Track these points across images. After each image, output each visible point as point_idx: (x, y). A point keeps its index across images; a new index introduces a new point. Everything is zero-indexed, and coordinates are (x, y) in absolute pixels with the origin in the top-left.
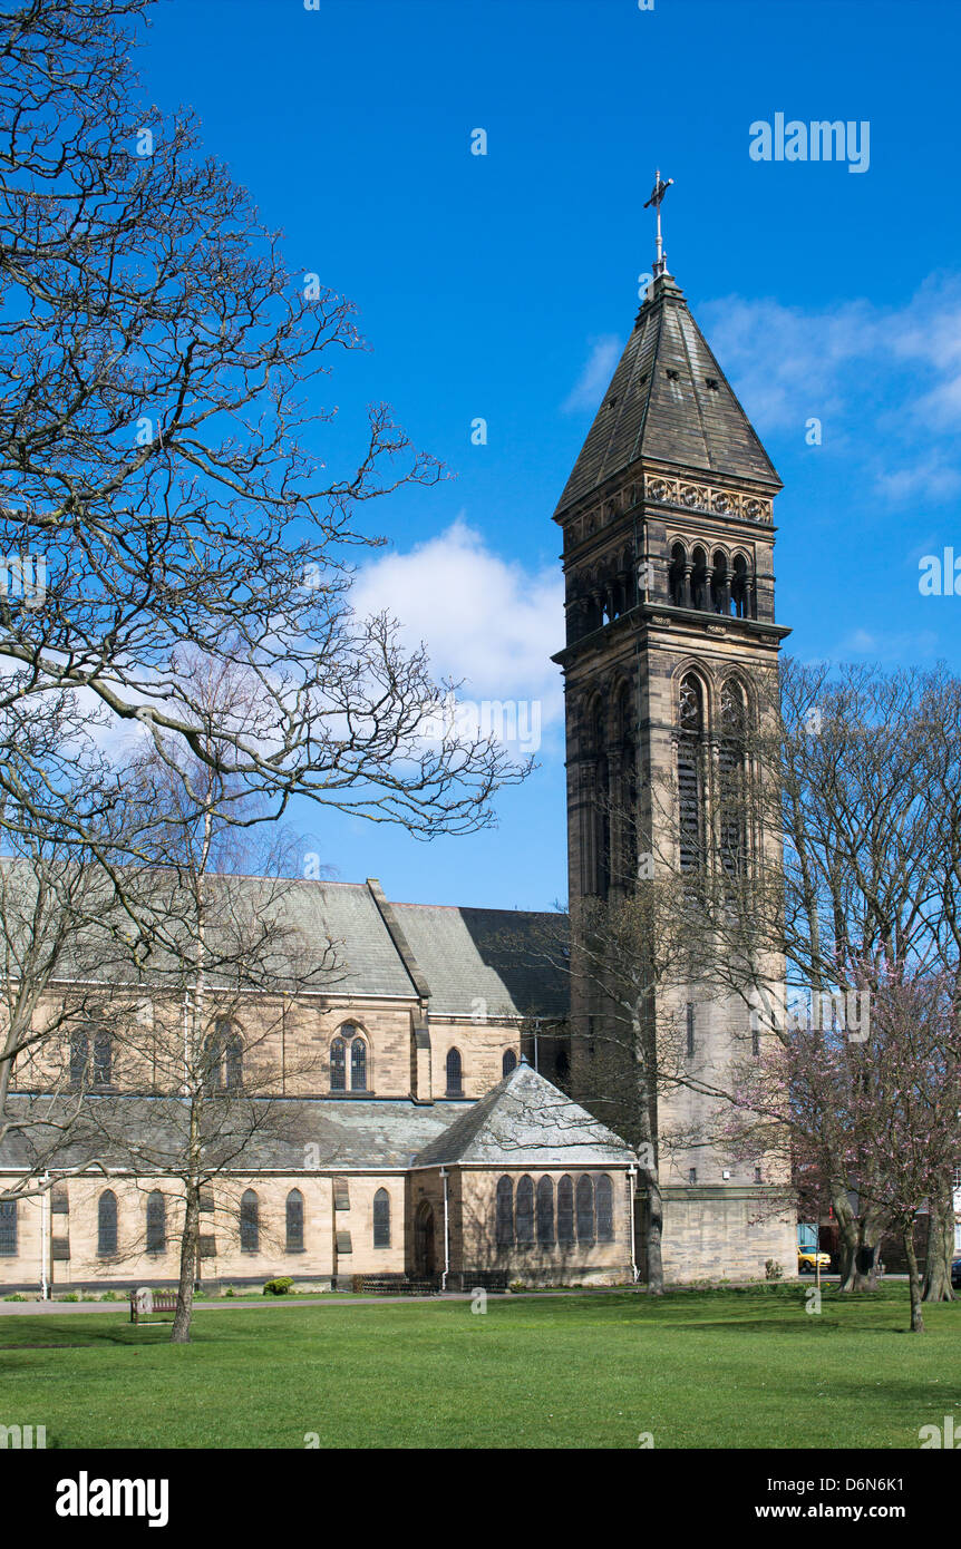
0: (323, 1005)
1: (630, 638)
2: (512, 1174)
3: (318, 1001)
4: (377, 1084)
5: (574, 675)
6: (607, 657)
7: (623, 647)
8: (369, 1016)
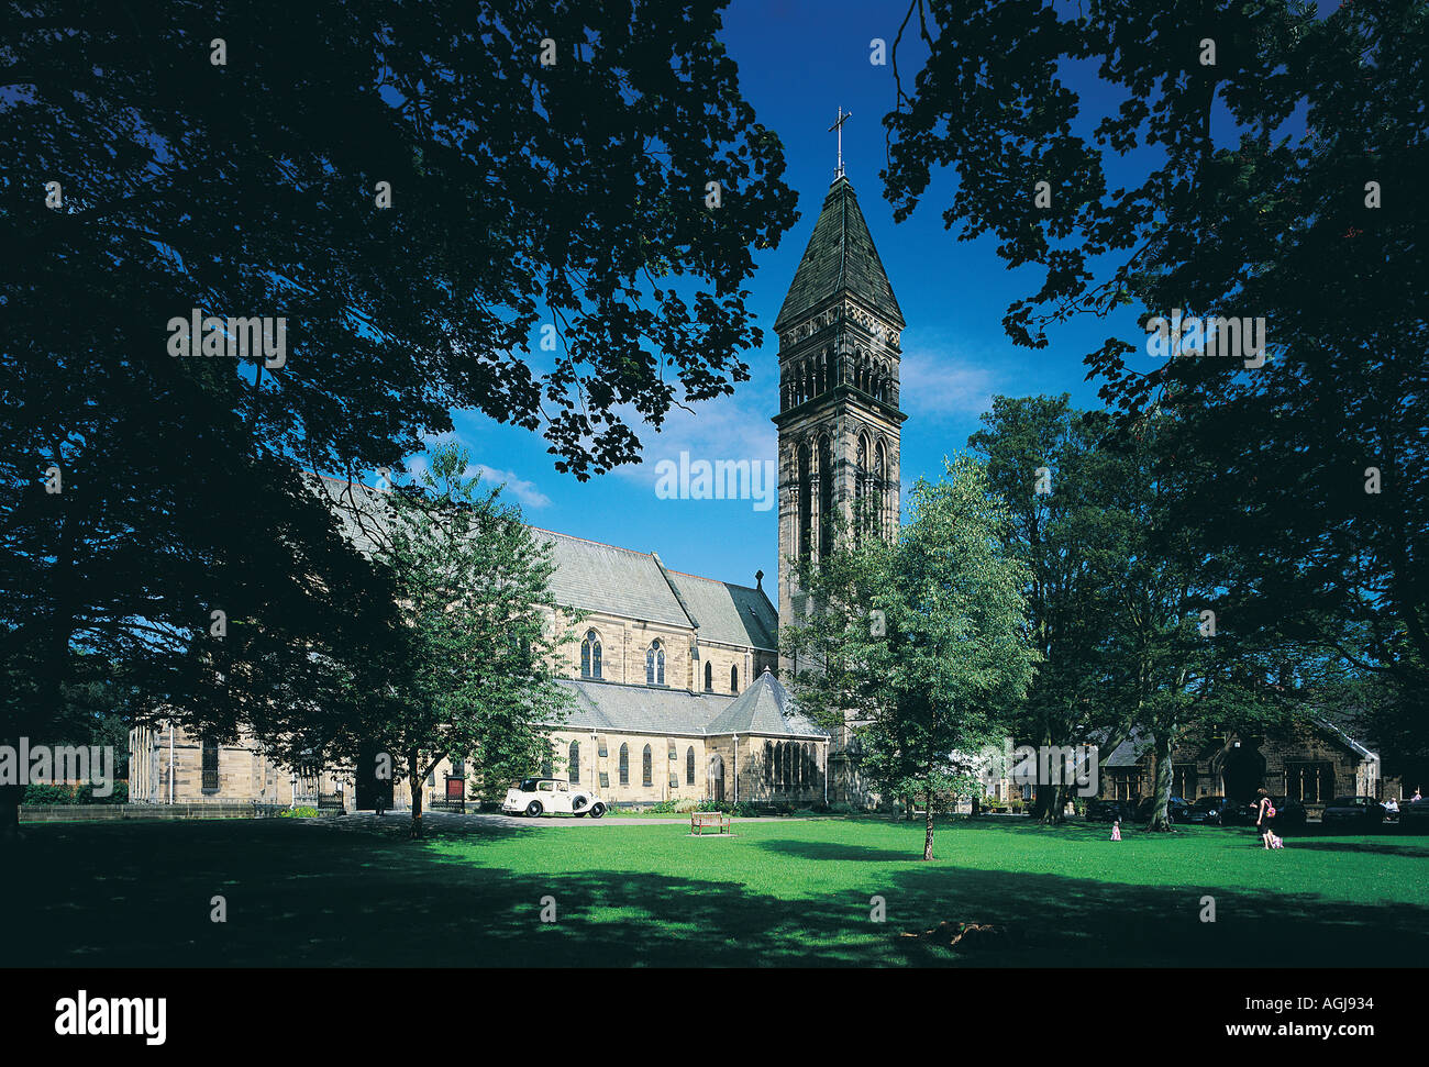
0: (645, 627)
1: (831, 407)
2: (773, 740)
3: (641, 624)
4: (669, 680)
5: (786, 431)
6: (812, 419)
7: (826, 413)
8: (668, 637)
